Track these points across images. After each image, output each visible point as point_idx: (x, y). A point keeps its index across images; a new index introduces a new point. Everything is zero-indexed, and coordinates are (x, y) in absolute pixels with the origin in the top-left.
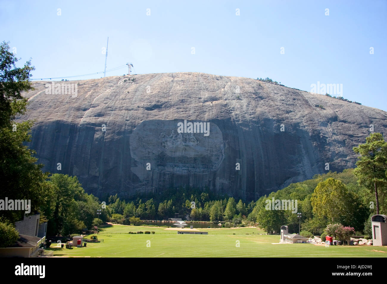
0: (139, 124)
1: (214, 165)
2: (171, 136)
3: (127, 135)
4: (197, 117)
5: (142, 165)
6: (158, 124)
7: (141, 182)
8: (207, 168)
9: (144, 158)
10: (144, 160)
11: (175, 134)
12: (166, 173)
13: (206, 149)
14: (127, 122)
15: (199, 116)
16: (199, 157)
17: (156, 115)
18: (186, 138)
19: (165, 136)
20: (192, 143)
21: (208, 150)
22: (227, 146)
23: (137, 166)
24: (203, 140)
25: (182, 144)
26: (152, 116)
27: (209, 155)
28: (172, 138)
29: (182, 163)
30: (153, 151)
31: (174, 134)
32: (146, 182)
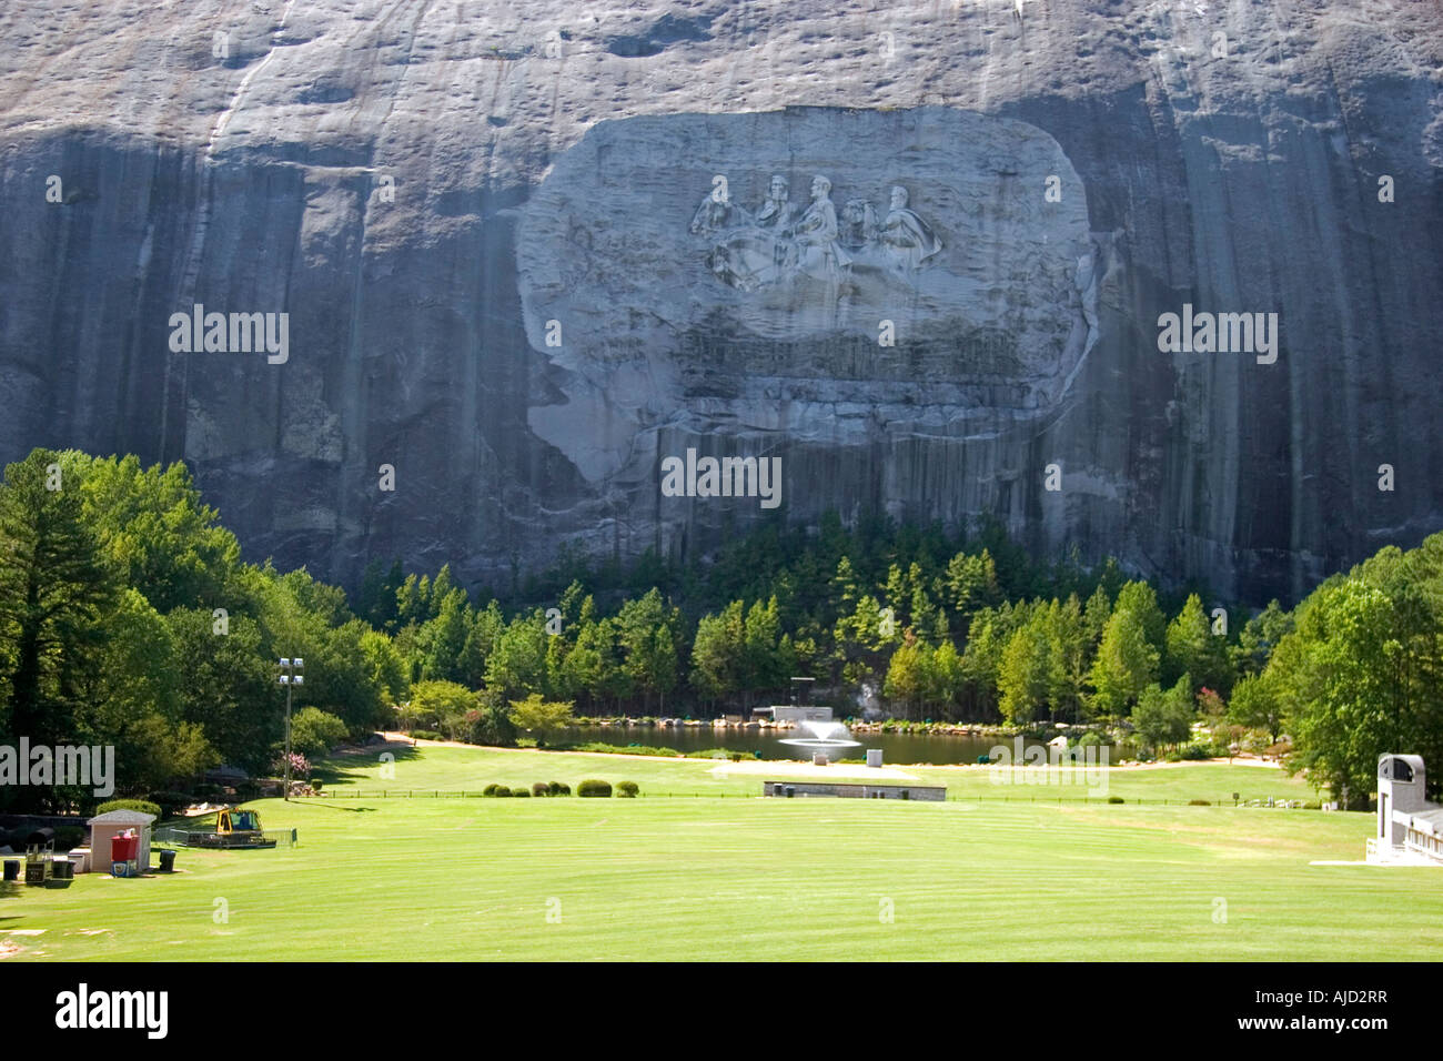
0: (572, 144)
1: (1034, 387)
2: (764, 215)
3: (499, 213)
4: (927, 87)
5: (597, 390)
6: (687, 141)
7: (589, 493)
8: (993, 403)
9: (609, 351)
10: (606, 360)
11: (790, 199)
12: (743, 440)
13: (986, 287)
14: (494, 129)
15: (940, 82)
16: (938, 340)
17: (676, 81)
18: (858, 225)
19: (728, 212)
20: (894, 254)
21: (994, 294)
22: (1114, 266)
23: (565, 396)
24: (963, 231)
25: (836, 261)
26: (648, 93)
27: (1002, 324)
28: (774, 224)
29: (834, 377)
30: (663, 307)
31: (785, 196)
32: (622, 494)
